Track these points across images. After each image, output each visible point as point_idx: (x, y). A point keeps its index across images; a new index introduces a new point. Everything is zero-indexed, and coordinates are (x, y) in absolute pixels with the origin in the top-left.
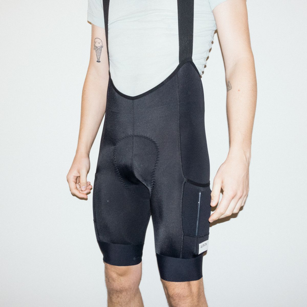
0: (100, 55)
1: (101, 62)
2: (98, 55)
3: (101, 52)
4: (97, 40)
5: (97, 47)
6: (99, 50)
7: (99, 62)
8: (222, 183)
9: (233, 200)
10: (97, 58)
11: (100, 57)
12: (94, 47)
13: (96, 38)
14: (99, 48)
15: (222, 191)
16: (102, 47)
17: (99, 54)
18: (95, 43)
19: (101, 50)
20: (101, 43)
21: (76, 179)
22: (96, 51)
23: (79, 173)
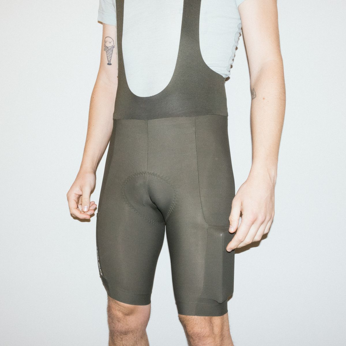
0: (111, 57)
1: (112, 65)
2: (109, 56)
4: (107, 39)
5: (107, 47)
6: (109, 50)
7: (110, 64)
8: (242, 205)
9: (253, 225)
10: (108, 60)
11: (111, 59)
12: (105, 48)
13: (107, 37)
14: (110, 48)
15: (241, 215)
16: (113, 47)
18: (105, 42)
19: (112, 51)
20: (113, 42)
21: (78, 198)
22: (106, 52)
23: (81, 190)
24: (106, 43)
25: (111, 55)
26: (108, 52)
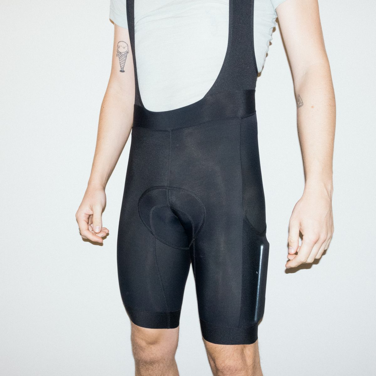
0: (124, 63)
1: (125, 72)
2: (122, 63)
3: (126, 60)
4: (120, 44)
5: (120, 53)
6: (123, 56)
7: (123, 71)
8: (301, 225)
9: (315, 245)
10: (121, 67)
11: (124, 66)
12: (117, 53)
13: (119, 42)
14: (123, 54)
16: (127, 52)
17: (123, 61)
19: (126, 57)
20: (127, 47)
21: (88, 218)
22: (119, 58)
23: (92, 210)
24: (119, 48)
25: (124, 62)
26: (121, 58)
